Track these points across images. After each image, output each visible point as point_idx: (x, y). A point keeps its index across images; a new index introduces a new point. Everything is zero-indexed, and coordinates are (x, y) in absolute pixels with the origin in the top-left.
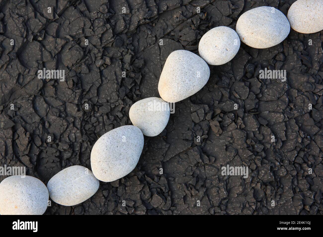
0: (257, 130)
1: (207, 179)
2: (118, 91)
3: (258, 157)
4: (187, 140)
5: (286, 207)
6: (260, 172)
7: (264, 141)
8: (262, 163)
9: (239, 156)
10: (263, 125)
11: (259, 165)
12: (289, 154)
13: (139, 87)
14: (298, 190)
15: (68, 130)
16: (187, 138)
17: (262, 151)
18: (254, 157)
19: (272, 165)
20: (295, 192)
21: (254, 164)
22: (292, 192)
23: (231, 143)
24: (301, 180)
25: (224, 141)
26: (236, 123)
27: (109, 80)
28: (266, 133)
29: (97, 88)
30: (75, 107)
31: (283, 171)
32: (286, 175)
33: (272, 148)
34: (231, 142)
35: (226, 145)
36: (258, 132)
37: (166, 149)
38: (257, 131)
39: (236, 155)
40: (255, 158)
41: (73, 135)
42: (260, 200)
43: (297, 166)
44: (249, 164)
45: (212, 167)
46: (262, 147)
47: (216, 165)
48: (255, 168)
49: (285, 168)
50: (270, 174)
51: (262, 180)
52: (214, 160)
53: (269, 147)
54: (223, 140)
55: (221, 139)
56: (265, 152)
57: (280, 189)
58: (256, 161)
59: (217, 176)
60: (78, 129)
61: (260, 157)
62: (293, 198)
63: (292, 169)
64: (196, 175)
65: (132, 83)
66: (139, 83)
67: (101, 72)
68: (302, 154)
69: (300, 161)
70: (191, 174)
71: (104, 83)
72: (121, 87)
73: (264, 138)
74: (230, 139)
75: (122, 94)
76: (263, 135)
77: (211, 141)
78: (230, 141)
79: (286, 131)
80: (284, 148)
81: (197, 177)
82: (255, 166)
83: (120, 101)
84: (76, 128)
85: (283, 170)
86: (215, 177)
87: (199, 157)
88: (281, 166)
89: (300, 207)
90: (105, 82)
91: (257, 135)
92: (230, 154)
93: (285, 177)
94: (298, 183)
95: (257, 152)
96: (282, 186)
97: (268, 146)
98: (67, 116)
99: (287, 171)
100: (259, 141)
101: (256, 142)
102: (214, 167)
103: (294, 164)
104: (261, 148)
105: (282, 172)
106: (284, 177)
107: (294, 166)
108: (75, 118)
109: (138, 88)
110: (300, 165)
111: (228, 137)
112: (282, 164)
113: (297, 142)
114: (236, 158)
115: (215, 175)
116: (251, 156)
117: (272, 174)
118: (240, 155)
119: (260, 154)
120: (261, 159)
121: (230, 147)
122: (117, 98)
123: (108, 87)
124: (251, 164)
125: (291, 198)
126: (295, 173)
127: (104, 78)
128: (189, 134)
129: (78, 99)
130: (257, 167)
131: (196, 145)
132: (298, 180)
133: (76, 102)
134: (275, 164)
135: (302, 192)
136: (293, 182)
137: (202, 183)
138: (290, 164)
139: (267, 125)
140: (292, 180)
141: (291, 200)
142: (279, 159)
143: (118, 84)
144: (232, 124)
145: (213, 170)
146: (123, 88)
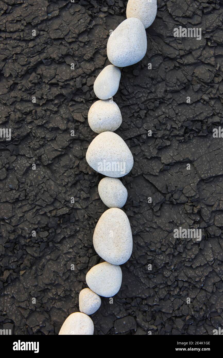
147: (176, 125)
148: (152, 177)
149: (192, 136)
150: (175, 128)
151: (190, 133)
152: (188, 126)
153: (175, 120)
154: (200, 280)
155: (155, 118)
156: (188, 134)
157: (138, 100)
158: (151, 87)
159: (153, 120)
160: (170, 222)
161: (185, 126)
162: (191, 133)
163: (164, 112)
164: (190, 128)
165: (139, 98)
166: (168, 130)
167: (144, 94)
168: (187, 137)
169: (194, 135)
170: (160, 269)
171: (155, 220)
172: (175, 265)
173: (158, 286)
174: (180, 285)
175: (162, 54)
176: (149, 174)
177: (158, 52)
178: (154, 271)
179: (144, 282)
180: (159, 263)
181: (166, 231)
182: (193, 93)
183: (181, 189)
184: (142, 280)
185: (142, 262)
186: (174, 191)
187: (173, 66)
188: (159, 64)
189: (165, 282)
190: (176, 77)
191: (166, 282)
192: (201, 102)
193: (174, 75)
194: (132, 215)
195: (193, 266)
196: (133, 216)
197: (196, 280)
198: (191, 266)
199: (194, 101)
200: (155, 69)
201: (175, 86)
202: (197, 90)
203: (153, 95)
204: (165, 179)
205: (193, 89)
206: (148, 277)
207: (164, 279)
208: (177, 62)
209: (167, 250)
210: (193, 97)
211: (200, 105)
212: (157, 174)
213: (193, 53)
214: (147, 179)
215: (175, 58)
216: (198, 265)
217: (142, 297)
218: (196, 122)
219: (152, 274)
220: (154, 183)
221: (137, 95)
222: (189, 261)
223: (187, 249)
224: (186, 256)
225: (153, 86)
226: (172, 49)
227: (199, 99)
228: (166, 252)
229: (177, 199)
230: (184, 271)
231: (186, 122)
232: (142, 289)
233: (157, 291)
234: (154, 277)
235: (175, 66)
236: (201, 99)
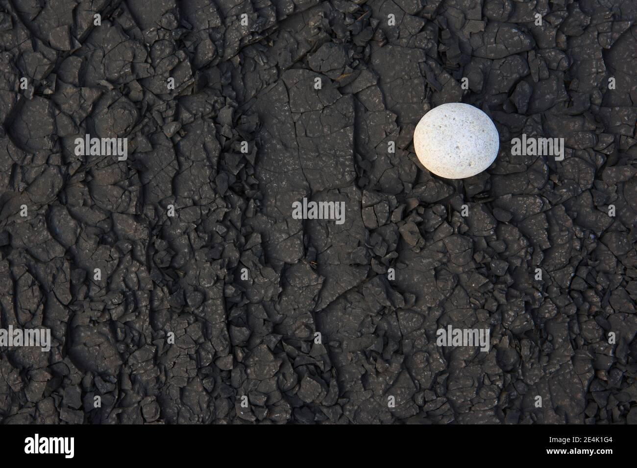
0: (492, 233)
1: (404, 338)
2: (214, 182)
3: (499, 286)
4: (358, 265)
5: (561, 378)
6: (506, 315)
7: (508, 253)
8: (508, 297)
9: (462, 287)
10: (503, 223)
11: (503, 300)
12: (558, 275)
13: (255, 170)
14: (582, 343)
15: (122, 267)
16: (358, 261)
17: (505, 274)
18: (491, 286)
19: (528, 298)
20: (576, 347)
21: (493, 300)
22: (570, 346)
23: (444, 264)
24: (586, 321)
25: (431, 260)
26: (450, 223)
27: (193, 162)
28: (510, 238)
29: (171, 179)
30: (131, 221)
31: (550, 309)
32: (556, 315)
33: (525, 266)
34: (445, 260)
35: (435, 269)
36: (495, 237)
37: (320, 287)
38: (492, 235)
39: (457, 286)
40: (493, 288)
41: (133, 275)
42: (510, 368)
43: (576, 295)
44: (484, 301)
45: (411, 314)
46: (505, 265)
47: (419, 310)
48: (495, 308)
49: (553, 303)
50: (526, 317)
51: (510, 331)
52: (414, 300)
53: (519, 265)
54: (429, 258)
55: (424, 258)
56: (511, 275)
57: (548, 343)
58: (496, 293)
59: (423, 331)
60: (141, 263)
61: (503, 286)
62: (573, 358)
63: (567, 303)
64: (381, 333)
65: (240, 163)
66: (253, 163)
67: (176, 146)
68: (584, 272)
69: (580, 285)
70: (372, 330)
71: (184, 168)
72: (218, 172)
73: (507, 248)
74: (441, 255)
75: (223, 187)
76: (505, 241)
77: (404, 263)
78: (441, 259)
79: (549, 230)
80: (547, 264)
81: (385, 335)
82: (495, 304)
83: (220, 202)
84: (138, 261)
85: (550, 306)
86: (418, 332)
87: (385, 296)
88: (546, 298)
89: (589, 375)
90: (186, 165)
91: (493, 243)
92: (443, 286)
93: (555, 319)
94: (580, 329)
95: (496, 275)
96: (550, 338)
97: (517, 262)
98: (117, 239)
99: (558, 307)
100: (499, 254)
101: (492, 258)
102: (416, 312)
103: (569, 293)
104: (503, 268)
105: (549, 311)
106: (552, 319)
107: (570, 296)
108: (133, 243)
109: (252, 172)
110: (581, 293)
111: (438, 252)
112: (547, 295)
113: (572, 248)
114: (456, 292)
115: (419, 329)
116: (485, 285)
117: (529, 317)
118: (464, 284)
119: (502, 279)
120: (506, 289)
121: (443, 272)
122: (213, 196)
123: (194, 175)
124: (486, 300)
125: (569, 358)
126: (573, 310)
127: (182, 159)
128: (360, 254)
129: (136, 204)
130: (499, 306)
131: (377, 274)
132: (579, 323)
133: (133, 210)
134: (533, 297)
135: (589, 346)
136: (570, 328)
137: (396, 347)
138: (561, 293)
139: (511, 222)
140: (569, 323)
141: (570, 362)
142: (539, 286)
143: (211, 167)
144: (442, 227)
145: (414, 320)
146: (223, 175)
147: (219, 210)
148: (325, 294)
149: (252, 180)
150: (226, 214)
151: (243, 182)
152: (228, 184)
153: (206, 212)
154: (580, 239)
155: (192, 256)
156: (247, 187)
157: (143, 285)
158: (120, 250)
159: (196, 260)
160: (436, 277)
161: (226, 192)
162: (246, 181)
163: (184, 233)
164: (234, 181)
165: (139, 281)
166: (227, 232)
167: (133, 269)
168: (251, 192)
169: (251, 175)
170: (535, 324)
171: (424, 308)
172: (533, 287)
173: (574, 336)
174: (583, 287)
175: (49, 205)
176: (316, 299)
177: (43, 215)
178: (538, 337)
179: (558, 367)
180: (521, 323)
181: (454, 289)
182: (155, 155)
183: (367, 233)
184: (553, 370)
185: (512, 360)
186: (367, 251)
187: (81, 186)
188: (69, 217)
189: (568, 320)
190: (110, 186)
191: (568, 316)
192: (179, 141)
193: (104, 188)
194: (402, 360)
195: (544, 247)
196: (403, 356)
197: (578, 247)
198: (545, 251)
199: (173, 157)
200: (79, 230)
201: (130, 192)
202: (150, 145)
203: (139, 248)
204: (337, 263)
205: (146, 153)
206: (548, 355)
207: (560, 320)
208: (74, 175)
209: (496, 300)
210: (163, 157)
211: (185, 145)
212: (321, 281)
213: (62, 133)
214: (329, 305)
215: (63, 178)
216: (545, 236)
217: (591, 378)
218: (223, 162)
219: (543, 343)
220: (340, 291)
221: (131, 285)
222: (533, 253)
223: (503, 252)
224: (519, 257)
225: (118, 243)
226: (42, 180)
227: (171, 145)
228: (501, 302)
229: (388, 249)
230: (551, 269)
231: (217, 186)
232: (573, 373)
233: (585, 340)
234: (550, 341)
235: (85, 182)
236: (172, 139)
